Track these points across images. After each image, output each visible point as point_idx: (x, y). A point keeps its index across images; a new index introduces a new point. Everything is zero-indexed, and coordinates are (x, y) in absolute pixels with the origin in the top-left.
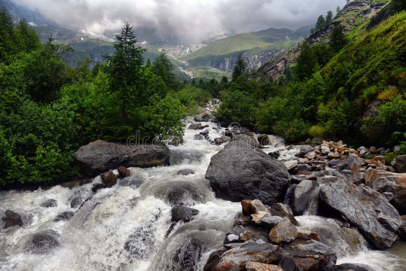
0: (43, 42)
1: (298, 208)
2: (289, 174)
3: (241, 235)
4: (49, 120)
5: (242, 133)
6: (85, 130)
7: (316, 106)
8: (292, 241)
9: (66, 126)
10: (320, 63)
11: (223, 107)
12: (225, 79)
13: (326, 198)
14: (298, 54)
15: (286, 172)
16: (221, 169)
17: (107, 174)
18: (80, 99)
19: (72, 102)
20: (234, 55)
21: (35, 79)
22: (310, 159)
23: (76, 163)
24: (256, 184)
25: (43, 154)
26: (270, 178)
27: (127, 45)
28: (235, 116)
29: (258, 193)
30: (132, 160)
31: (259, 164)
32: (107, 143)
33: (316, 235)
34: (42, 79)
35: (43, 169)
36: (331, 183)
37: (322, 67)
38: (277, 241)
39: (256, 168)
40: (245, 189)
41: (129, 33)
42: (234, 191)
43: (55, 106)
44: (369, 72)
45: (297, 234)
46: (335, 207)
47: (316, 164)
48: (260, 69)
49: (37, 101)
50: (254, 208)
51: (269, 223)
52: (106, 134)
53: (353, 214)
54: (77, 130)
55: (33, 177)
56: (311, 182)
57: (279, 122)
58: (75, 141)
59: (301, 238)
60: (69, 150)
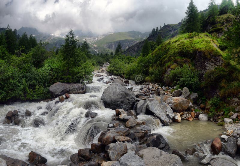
0: (38, 42)
1: (138, 112)
2: (136, 97)
3: (115, 124)
4: (40, 75)
5: (118, 79)
6: (53, 78)
7: (149, 68)
8: (134, 126)
9: (46, 77)
10: (152, 50)
11: (110, 67)
12: (112, 53)
13: (149, 107)
14: (143, 44)
15: (135, 97)
16: (108, 95)
17: (61, 97)
18: (51, 65)
19: (48, 66)
20: (116, 42)
21: (35, 58)
22: (144, 91)
23: (49, 92)
24: (122, 102)
25: (38, 88)
26: (128, 99)
27: (71, 39)
28: (115, 71)
29: (123, 106)
30: (71, 90)
31: (124, 93)
32: (61, 83)
33: (144, 123)
34: (38, 58)
35: (38, 94)
36: (151, 101)
37: (152, 52)
38: (129, 126)
39: (122, 95)
40: (117, 104)
41: (71, 33)
42: (113, 105)
43: (42, 69)
44: (169, 56)
45: (137, 123)
46: (152, 111)
47: (147, 93)
48: (127, 49)
49: (36, 67)
50: (121, 113)
51: (126, 119)
52: (61, 79)
53: (158, 114)
54: (50, 78)
55: (34, 97)
56: (144, 101)
57: (134, 75)
58: (49, 83)
59: (138, 124)
60: (47, 87)
